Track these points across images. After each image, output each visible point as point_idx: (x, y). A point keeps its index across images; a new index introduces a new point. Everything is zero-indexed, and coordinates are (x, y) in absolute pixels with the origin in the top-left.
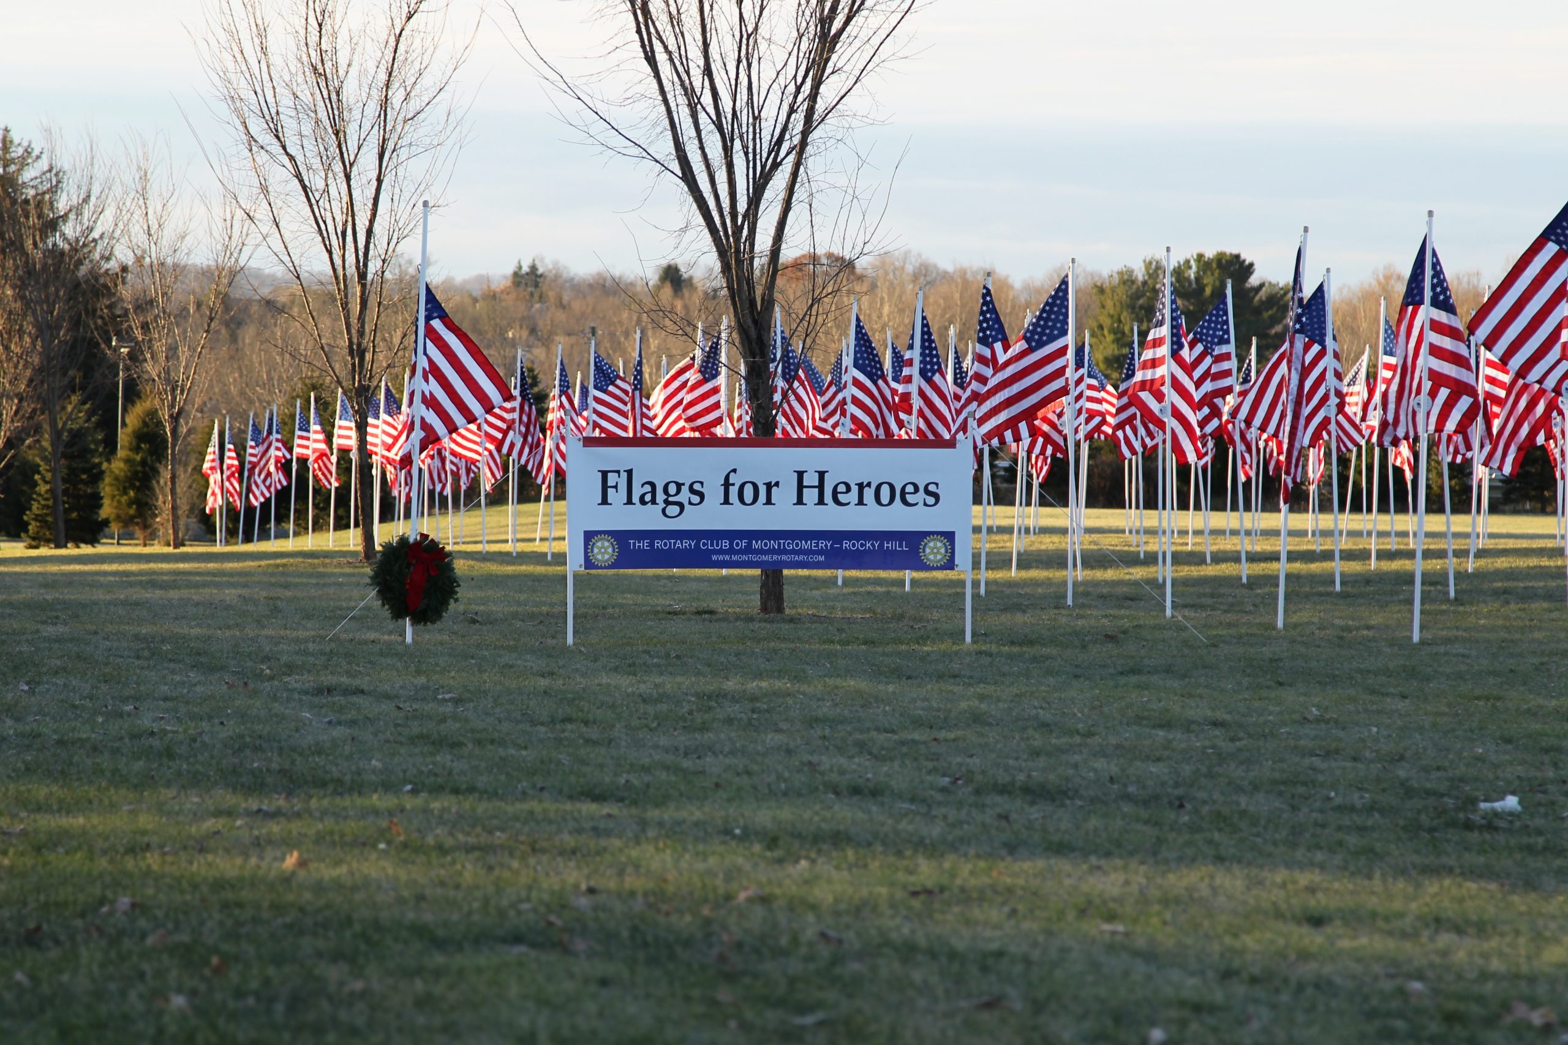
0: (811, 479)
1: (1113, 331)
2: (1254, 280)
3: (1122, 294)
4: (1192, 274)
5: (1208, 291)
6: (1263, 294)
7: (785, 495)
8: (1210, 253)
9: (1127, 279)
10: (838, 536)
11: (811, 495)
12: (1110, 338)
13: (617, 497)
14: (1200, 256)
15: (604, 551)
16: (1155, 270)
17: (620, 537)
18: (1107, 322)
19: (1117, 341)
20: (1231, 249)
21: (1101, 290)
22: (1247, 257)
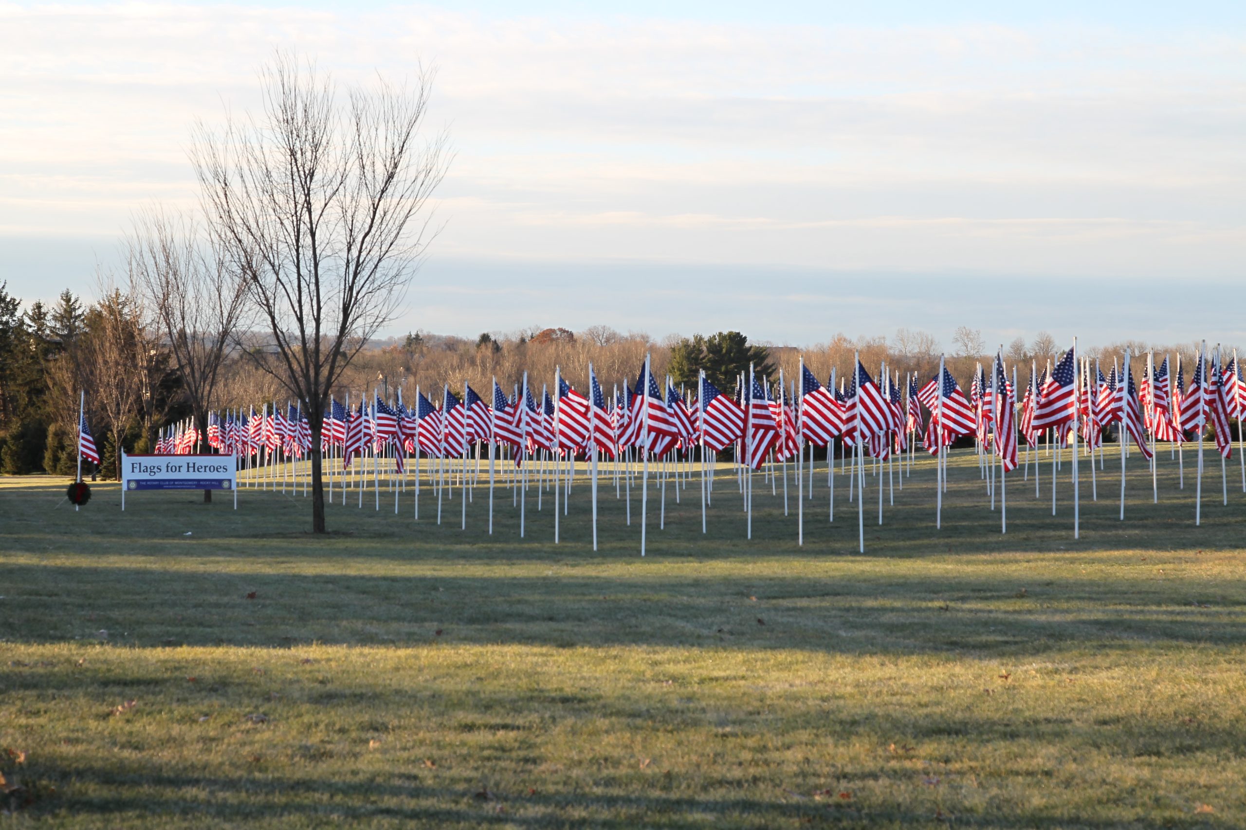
0: (191, 465)
1: (679, 370)
2: (747, 345)
3: (683, 352)
4: (716, 341)
5: (724, 351)
6: (751, 352)
7: (184, 469)
8: (725, 332)
9: (686, 344)
10: (199, 480)
11: (191, 469)
12: (678, 373)
13: (137, 470)
14: (720, 334)
15: (133, 485)
16: (699, 340)
17: (138, 482)
18: (676, 365)
19: (681, 375)
20: (735, 330)
21: (674, 350)
22: (743, 334)
